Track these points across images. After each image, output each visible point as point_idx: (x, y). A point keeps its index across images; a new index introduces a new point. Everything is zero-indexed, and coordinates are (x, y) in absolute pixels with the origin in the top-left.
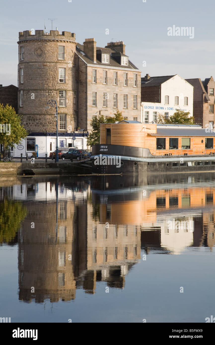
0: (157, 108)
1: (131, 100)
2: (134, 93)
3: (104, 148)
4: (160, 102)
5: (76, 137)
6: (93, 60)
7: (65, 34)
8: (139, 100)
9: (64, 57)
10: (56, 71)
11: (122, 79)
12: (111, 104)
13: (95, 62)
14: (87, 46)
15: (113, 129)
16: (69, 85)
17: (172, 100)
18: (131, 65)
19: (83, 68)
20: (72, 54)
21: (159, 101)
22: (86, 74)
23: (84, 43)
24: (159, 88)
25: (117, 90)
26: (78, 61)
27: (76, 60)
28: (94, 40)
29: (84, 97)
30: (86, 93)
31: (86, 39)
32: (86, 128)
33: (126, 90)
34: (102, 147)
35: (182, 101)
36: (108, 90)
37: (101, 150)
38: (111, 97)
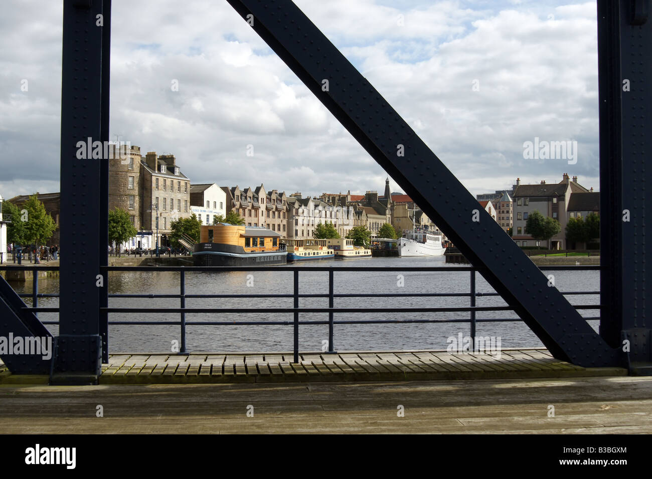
0: (201, 211)
1: (183, 204)
2: (185, 198)
3: (208, 246)
4: (203, 206)
5: (145, 236)
6: (155, 170)
7: (134, 148)
8: (189, 204)
9: (132, 167)
10: (126, 179)
11: (176, 186)
13: (156, 172)
14: (150, 158)
15: (215, 230)
16: (136, 192)
17: (212, 204)
18: (181, 175)
19: (148, 177)
20: (138, 165)
21: (202, 205)
22: (151, 182)
23: (146, 156)
24: (202, 194)
25: (173, 196)
26: (144, 170)
27: (142, 169)
28: (156, 154)
29: (149, 201)
30: (151, 197)
31: (148, 153)
32: (151, 227)
33: (179, 196)
34: (206, 245)
35: (218, 205)
36: (167, 195)
37: (205, 247)
38: (169, 201)
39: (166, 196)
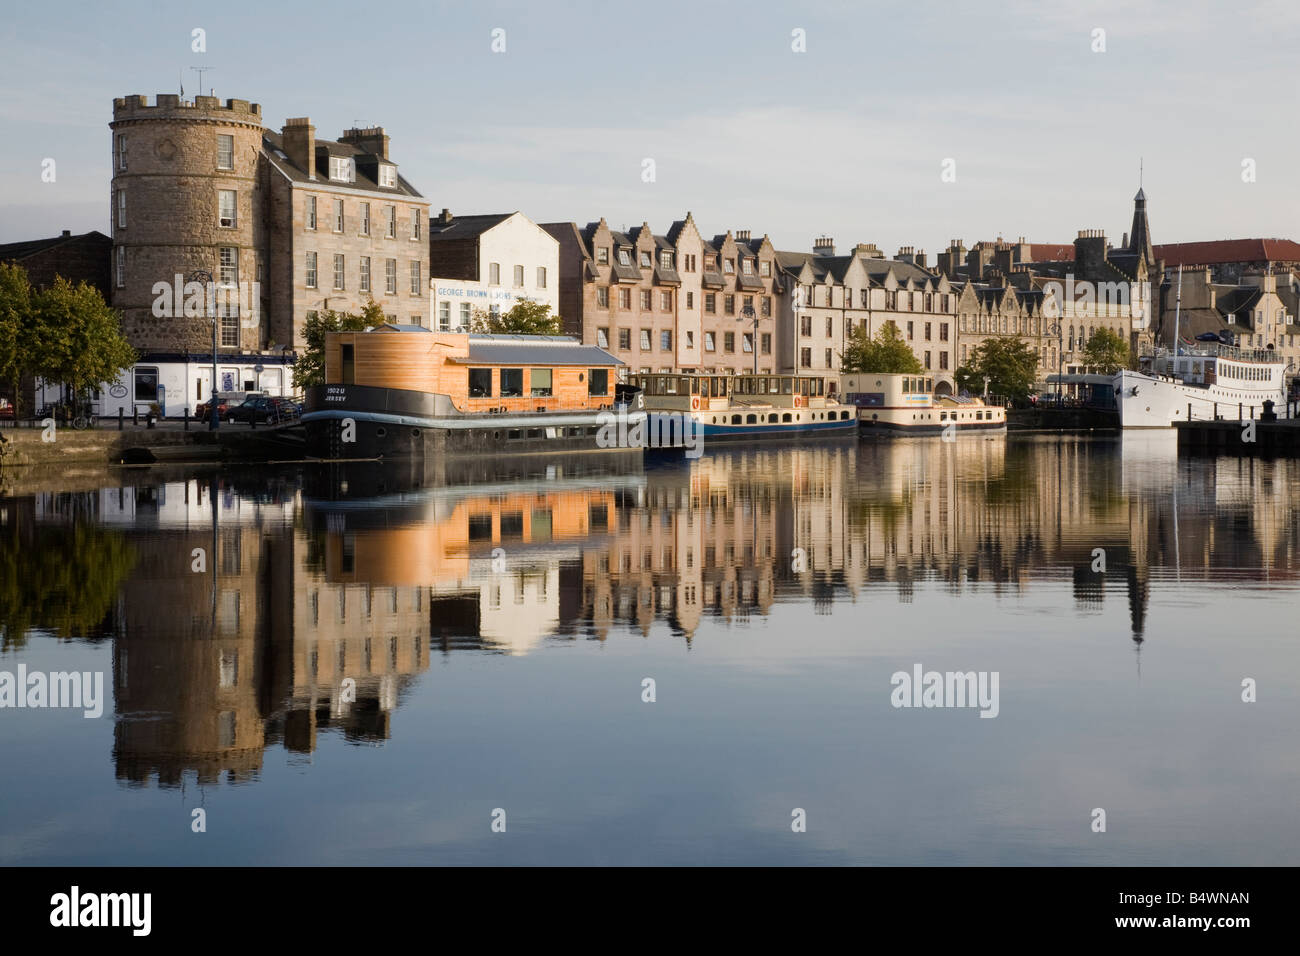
0: (470, 293)
1: (404, 273)
2: (413, 255)
3: (335, 395)
4: (478, 279)
5: (265, 366)
6: (307, 173)
7: (236, 106)
8: (426, 272)
9: (231, 165)
10: (211, 199)
11: (382, 222)
12: (353, 280)
13: (313, 177)
14: (292, 137)
15: (360, 346)
16: (246, 232)
17: (508, 274)
18: (403, 186)
19: (280, 192)
20: (253, 156)
21: (474, 276)
22: (290, 207)
23: (284, 129)
24: (475, 244)
25: (369, 249)
26: (270, 173)
27: (264, 169)
28: (310, 123)
29: (285, 265)
30: (290, 253)
31: (288, 121)
32: (291, 342)
33: (392, 249)
34: (331, 390)
35: (531, 277)
36: (345, 247)
37: (329, 398)
38: (353, 265)
39: (345, 249)
